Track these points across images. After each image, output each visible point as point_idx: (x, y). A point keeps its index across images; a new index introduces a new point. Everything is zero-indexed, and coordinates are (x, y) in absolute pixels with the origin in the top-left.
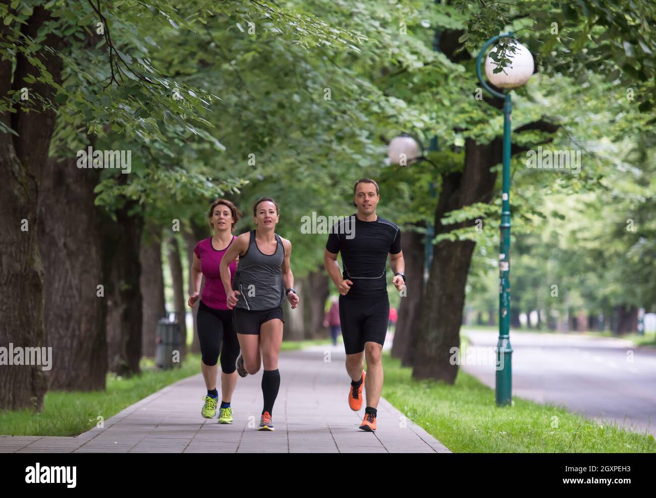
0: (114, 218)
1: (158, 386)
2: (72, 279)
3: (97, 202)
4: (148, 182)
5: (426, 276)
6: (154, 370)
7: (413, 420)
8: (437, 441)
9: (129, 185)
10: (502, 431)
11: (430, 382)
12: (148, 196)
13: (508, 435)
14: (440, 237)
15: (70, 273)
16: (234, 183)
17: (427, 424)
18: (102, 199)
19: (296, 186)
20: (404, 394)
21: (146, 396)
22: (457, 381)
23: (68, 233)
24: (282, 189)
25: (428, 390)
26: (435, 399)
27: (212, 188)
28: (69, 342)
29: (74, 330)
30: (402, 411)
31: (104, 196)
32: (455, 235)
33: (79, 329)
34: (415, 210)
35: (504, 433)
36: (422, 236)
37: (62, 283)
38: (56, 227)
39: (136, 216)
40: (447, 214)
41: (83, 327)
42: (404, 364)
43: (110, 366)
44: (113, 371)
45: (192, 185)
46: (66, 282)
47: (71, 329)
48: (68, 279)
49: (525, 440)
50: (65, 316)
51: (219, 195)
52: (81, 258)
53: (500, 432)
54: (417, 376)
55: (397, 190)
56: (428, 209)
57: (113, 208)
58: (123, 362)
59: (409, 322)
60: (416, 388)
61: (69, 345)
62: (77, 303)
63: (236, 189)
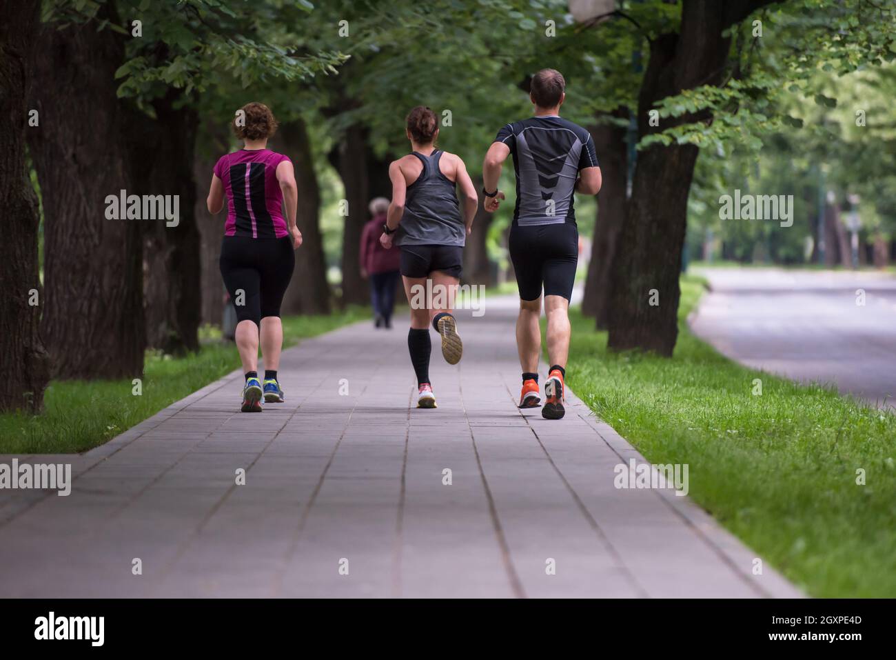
0: (152, 114)
1: (223, 369)
2: (88, 209)
3: (120, 93)
4: (198, 58)
5: (629, 192)
6: (220, 344)
7: (599, 416)
8: (632, 448)
9: (168, 65)
10: (731, 429)
11: (634, 354)
12: (197, 81)
13: (740, 435)
14: (647, 140)
15: (84, 199)
16: (329, 59)
17: (620, 420)
18: (127, 88)
19: (430, 59)
20: (591, 374)
21: (203, 386)
22: (676, 350)
23: (79, 139)
24: (408, 66)
25: (630, 367)
26: (638, 380)
27: (296, 66)
28: (86, 303)
29: (93, 287)
30: (586, 400)
31: (130, 83)
32: (670, 135)
33: (101, 286)
34: (608, 93)
35: (734, 431)
36: (623, 130)
37: (72, 215)
38: (60, 129)
39: (185, 109)
40: (657, 104)
41: (106, 281)
42: (599, 327)
43: (151, 340)
44: (156, 347)
45: (264, 62)
46: (77, 214)
47: (87, 285)
48: (82, 209)
49: (764, 441)
50: (78, 266)
51: (307, 76)
52: (100, 177)
53: (729, 431)
54: (616, 345)
55: (581, 63)
56: (628, 91)
57: (150, 98)
58: (172, 333)
59: (608, 261)
60: (612, 363)
61: (85, 310)
62: (95, 246)
63: (331, 67)
